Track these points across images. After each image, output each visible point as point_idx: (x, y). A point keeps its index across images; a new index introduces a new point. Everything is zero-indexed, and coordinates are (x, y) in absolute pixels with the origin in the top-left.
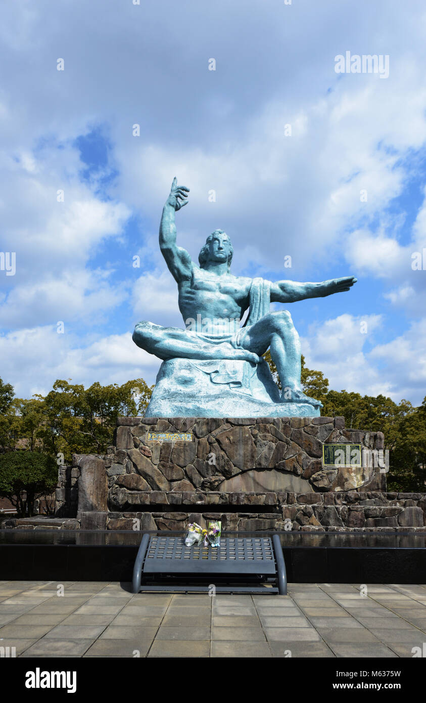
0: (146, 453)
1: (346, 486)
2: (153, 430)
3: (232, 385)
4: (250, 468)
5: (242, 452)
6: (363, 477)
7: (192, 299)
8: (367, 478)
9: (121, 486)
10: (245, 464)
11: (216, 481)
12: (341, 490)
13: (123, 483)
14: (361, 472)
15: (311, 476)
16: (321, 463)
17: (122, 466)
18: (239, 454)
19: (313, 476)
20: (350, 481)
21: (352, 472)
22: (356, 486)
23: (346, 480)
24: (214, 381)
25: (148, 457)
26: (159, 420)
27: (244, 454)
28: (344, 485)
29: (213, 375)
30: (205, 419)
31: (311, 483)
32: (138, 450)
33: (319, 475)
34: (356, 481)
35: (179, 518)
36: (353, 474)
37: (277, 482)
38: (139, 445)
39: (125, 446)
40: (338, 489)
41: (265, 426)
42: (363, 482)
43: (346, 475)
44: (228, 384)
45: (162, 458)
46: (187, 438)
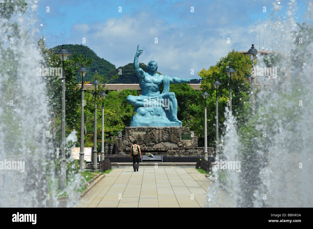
0: (133, 137)
2: (135, 131)
3: (157, 116)
4: (161, 141)
6: (191, 143)
7: (144, 85)
9: (127, 146)
11: (152, 144)
16: (180, 139)
17: (127, 140)
18: (158, 137)
19: (178, 143)
20: (188, 144)
22: (189, 146)
24: (151, 114)
25: (134, 138)
26: (136, 128)
27: (160, 137)
28: (186, 145)
29: (151, 112)
30: (149, 127)
31: (178, 145)
32: (131, 136)
33: (180, 142)
37: (168, 145)
39: (127, 135)
40: (184, 146)
41: (166, 130)
42: (191, 144)
45: (137, 138)
46: (145, 133)
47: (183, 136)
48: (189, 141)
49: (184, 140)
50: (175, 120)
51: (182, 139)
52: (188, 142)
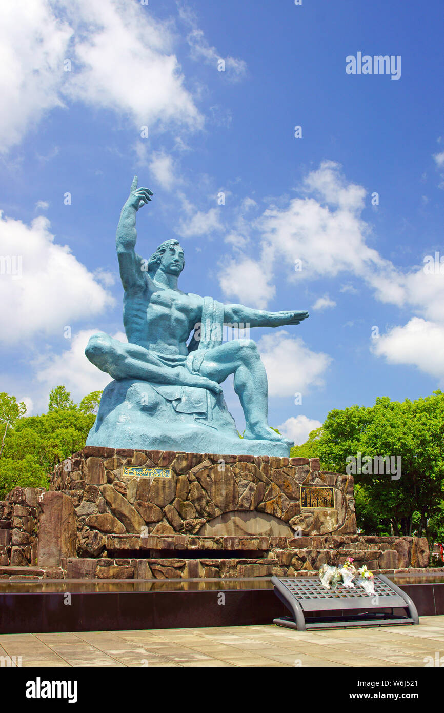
0: (121, 490)
1: (322, 530)
2: (129, 463)
4: (231, 509)
5: (224, 492)
6: (337, 521)
8: (341, 522)
9: (92, 528)
10: (227, 506)
11: (197, 524)
12: (318, 534)
13: (96, 525)
14: (336, 516)
15: (290, 520)
16: (299, 506)
17: (93, 504)
18: (221, 494)
19: (292, 519)
20: (326, 524)
21: (327, 515)
22: (331, 530)
23: (322, 523)
24: (177, 410)
25: (124, 495)
26: (135, 452)
27: (227, 495)
28: (320, 529)
29: (175, 403)
30: (184, 453)
31: (289, 526)
32: (112, 486)
33: (298, 518)
34: (331, 525)
35: (176, 565)
36: (328, 518)
37: (259, 526)
38: (114, 480)
39: (97, 480)
40: (314, 533)
41: (246, 465)
42: (337, 526)
43: (322, 519)
44: (191, 414)
45: (139, 497)
46: (166, 475)
47: (307, 493)
48: (329, 512)
49: (312, 509)
50: (265, 436)
51: (305, 505)
52: (325, 515)
